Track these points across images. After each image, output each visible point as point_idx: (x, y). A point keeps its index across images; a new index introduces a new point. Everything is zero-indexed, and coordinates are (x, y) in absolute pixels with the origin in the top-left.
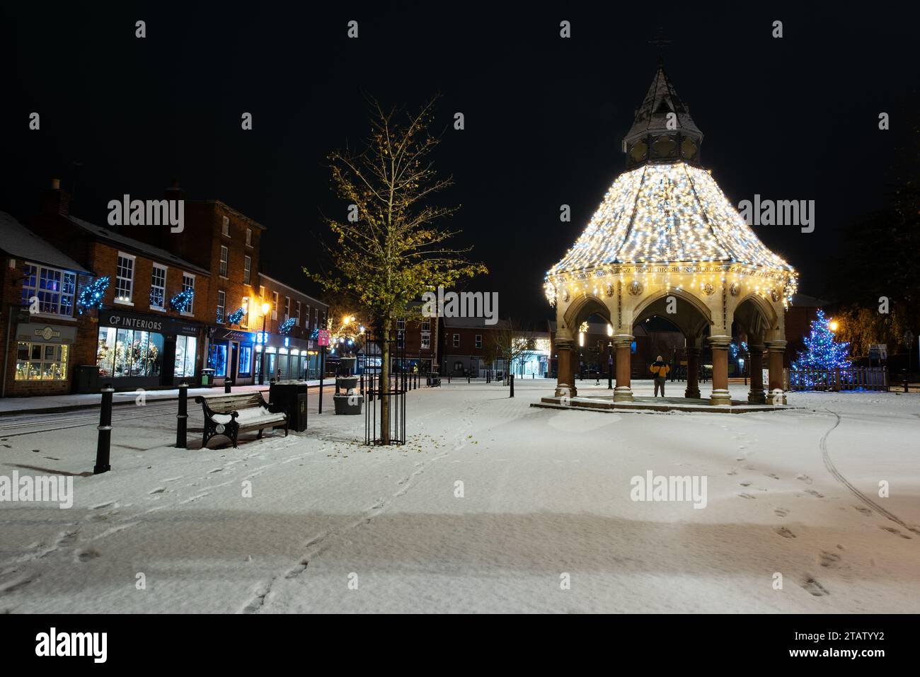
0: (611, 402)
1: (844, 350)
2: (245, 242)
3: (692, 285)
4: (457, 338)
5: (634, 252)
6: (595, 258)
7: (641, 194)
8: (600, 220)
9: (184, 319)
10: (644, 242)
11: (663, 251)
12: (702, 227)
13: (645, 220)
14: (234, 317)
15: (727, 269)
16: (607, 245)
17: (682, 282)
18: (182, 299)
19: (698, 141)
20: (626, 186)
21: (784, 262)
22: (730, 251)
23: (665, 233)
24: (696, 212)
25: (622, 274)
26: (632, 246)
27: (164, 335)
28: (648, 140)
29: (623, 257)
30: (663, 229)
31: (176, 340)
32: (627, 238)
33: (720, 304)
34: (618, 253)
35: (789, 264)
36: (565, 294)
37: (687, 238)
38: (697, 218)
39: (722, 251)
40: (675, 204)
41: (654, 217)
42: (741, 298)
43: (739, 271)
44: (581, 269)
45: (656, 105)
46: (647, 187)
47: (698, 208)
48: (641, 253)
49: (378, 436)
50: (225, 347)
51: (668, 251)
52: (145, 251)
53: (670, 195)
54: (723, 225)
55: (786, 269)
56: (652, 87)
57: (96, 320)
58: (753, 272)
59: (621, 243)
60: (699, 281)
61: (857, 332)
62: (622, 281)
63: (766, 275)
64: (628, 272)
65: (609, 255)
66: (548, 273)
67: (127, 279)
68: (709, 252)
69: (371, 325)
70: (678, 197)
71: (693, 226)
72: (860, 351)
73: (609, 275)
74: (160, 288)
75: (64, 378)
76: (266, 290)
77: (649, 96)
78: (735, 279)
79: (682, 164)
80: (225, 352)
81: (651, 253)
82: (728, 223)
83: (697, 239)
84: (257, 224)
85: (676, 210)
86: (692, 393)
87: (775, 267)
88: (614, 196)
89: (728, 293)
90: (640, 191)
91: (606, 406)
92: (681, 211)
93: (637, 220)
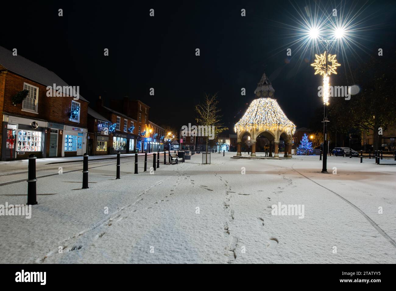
0: (251, 157)
1: (310, 144)
2: (145, 112)
3: (271, 129)
4: (201, 139)
5: (257, 121)
6: (247, 122)
7: (259, 106)
8: (249, 112)
9: (132, 134)
10: (259, 118)
11: (264, 121)
12: (273, 115)
13: (260, 112)
14: (143, 134)
15: (279, 125)
16: (250, 118)
17: (268, 128)
18: (131, 129)
19: (273, 92)
20: (255, 103)
21: (293, 123)
22: (280, 121)
23: (265, 116)
24: (272, 111)
25: (254, 126)
26: (256, 119)
27: (127, 139)
28: (261, 92)
29: (254, 122)
30: (264, 115)
31: (129, 140)
32: (255, 117)
33: (277, 134)
34: (253, 121)
35: (294, 124)
36: (240, 130)
37: (270, 117)
38: (272, 112)
39: (278, 121)
40: (267, 109)
41: (262, 112)
42: (282, 132)
43: (282, 126)
44: (244, 124)
45: (263, 82)
46: (260, 104)
47: (273, 110)
48: (259, 121)
49: (205, 163)
50: (140, 142)
51: (265, 121)
52: (123, 116)
53: (266, 106)
54: (279, 114)
55: (293, 125)
56: (262, 77)
57: (113, 135)
58: (285, 126)
59: (254, 118)
60: (272, 128)
61: (318, 139)
62: (254, 128)
63: (288, 127)
64: (255, 126)
65: (251, 121)
66: (235, 125)
67: (119, 124)
68: (275, 121)
69: (176, 135)
70: (268, 107)
71: (271, 114)
72: (319, 144)
73: (251, 126)
74: (126, 126)
75: (106, 150)
76: (150, 125)
77: (261, 80)
78: (281, 128)
79: (269, 98)
80: (140, 143)
81: (261, 121)
82: (280, 113)
83: (272, 118)
84: (148, 107)
85: (267, 110)
86: (270, 155)
87: (290, 125)
88: (252, 105)
89: (279, 131)
90: (259, 105)
91: (250, 158)
92: (269, 111)
93: (258, 112)
